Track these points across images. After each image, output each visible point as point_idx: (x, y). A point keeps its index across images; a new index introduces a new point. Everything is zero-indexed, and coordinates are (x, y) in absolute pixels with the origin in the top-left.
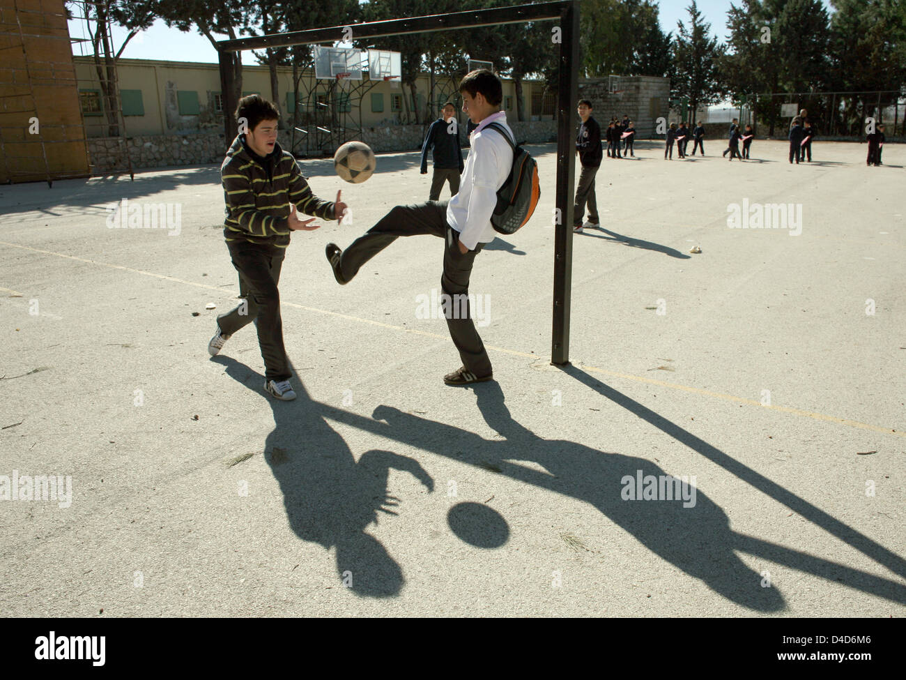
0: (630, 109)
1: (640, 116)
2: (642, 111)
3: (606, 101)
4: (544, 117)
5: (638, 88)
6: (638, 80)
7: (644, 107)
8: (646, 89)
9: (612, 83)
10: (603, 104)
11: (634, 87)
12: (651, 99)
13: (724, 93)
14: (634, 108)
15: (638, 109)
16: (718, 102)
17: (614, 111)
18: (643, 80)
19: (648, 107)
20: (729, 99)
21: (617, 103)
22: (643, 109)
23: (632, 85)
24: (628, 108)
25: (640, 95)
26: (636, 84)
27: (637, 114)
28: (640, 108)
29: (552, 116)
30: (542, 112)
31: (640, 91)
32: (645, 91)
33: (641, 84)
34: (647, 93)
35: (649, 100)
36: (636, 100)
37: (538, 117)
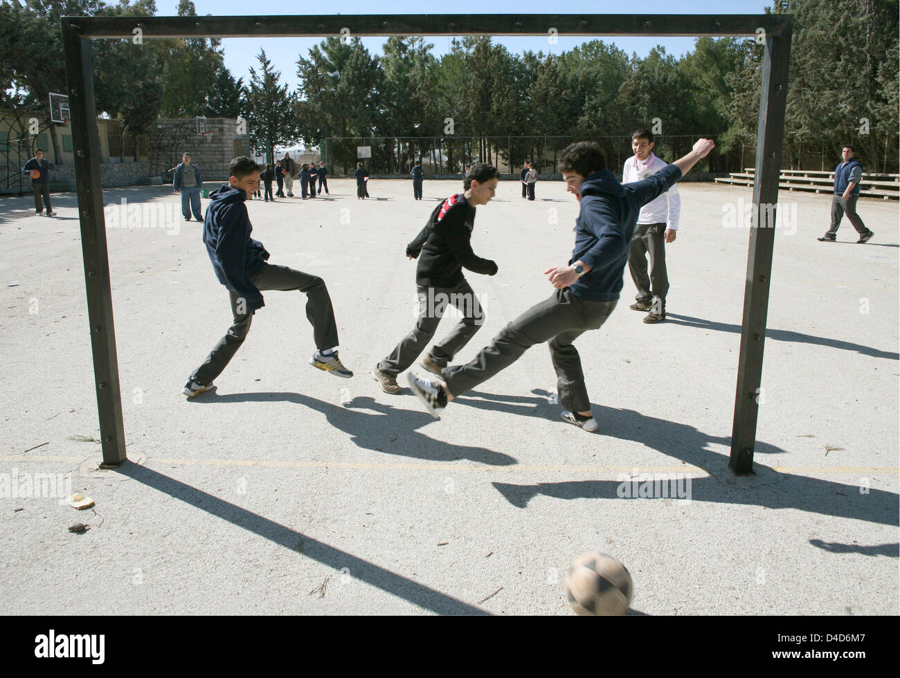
0: (215, 151)
1: (226, 157)
2: (227, 153)
3: (189, 143)
4: (125, 158)
5: (221, 130)
6: (221, 122)
7: (229, 149)
8: (229, 131)
9: (199, 124)
10: (185, 145)
11: (217, 129)
12: (234, 140)
13: (296, 136)
14: (220, 149)
15: (223, 151)
16: (291, 145)
17: (199, 153)
18: (226, 122)
19: (233, 149)
20: (302, 141)
21: (201, 145)
22: (228, 151)
23: (215, 127)
24: (213, 149)
25: (225, 137)
26: (219, 126)
27: (223, 155)
28: (225, 149)
29: (133, 158)
30: (123, 153)
31: (224, 133)
32: (228, 133)
33: (225, 126)
34: (231, 135)
35: (232, 142)
36: (221, 141)
37: (118, 159)
